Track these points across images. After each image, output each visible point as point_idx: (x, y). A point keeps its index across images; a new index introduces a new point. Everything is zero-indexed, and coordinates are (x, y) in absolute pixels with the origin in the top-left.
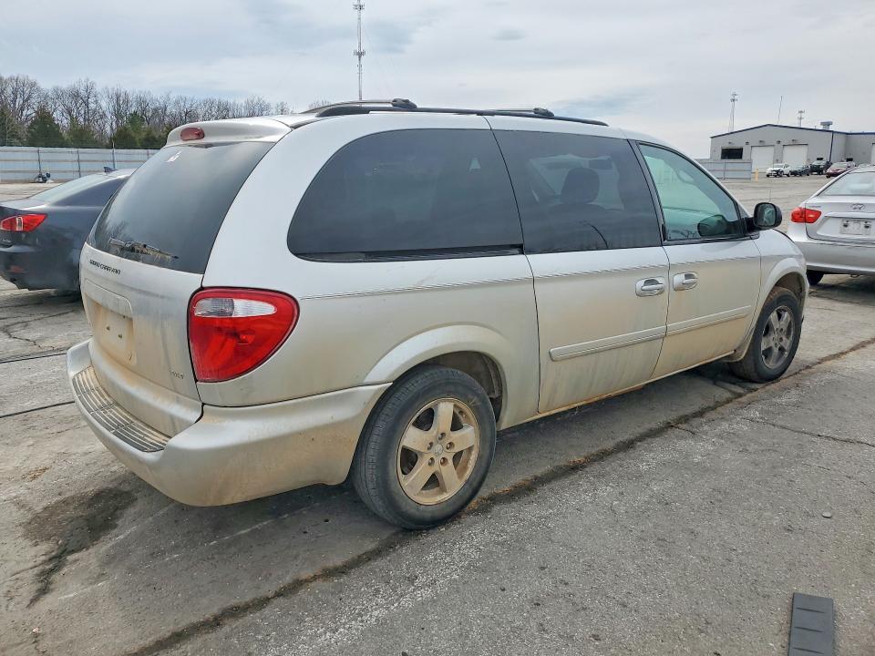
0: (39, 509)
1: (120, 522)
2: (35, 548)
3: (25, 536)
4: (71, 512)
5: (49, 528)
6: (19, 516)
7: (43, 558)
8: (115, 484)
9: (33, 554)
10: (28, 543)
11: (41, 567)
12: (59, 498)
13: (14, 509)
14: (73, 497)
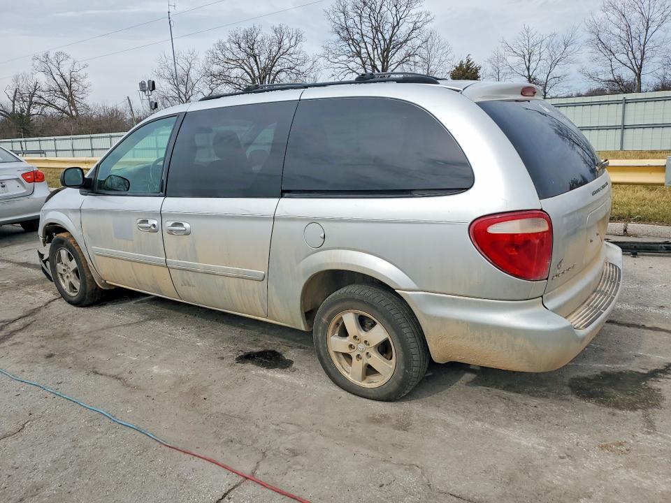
0: (640, 412)
1: (599, 373)
2: (661, 387)
3: (663, 399)
4: (619, 396)
5: (643, 395)
6: (658, 416)
7: (661, 380)
8: (569, 397)
9: (665, 386)
10: (664, 393)
11: (666, 376)
12: (618, 411)
13: (657, 423)
14: (608, 406)
